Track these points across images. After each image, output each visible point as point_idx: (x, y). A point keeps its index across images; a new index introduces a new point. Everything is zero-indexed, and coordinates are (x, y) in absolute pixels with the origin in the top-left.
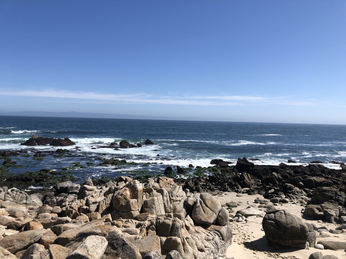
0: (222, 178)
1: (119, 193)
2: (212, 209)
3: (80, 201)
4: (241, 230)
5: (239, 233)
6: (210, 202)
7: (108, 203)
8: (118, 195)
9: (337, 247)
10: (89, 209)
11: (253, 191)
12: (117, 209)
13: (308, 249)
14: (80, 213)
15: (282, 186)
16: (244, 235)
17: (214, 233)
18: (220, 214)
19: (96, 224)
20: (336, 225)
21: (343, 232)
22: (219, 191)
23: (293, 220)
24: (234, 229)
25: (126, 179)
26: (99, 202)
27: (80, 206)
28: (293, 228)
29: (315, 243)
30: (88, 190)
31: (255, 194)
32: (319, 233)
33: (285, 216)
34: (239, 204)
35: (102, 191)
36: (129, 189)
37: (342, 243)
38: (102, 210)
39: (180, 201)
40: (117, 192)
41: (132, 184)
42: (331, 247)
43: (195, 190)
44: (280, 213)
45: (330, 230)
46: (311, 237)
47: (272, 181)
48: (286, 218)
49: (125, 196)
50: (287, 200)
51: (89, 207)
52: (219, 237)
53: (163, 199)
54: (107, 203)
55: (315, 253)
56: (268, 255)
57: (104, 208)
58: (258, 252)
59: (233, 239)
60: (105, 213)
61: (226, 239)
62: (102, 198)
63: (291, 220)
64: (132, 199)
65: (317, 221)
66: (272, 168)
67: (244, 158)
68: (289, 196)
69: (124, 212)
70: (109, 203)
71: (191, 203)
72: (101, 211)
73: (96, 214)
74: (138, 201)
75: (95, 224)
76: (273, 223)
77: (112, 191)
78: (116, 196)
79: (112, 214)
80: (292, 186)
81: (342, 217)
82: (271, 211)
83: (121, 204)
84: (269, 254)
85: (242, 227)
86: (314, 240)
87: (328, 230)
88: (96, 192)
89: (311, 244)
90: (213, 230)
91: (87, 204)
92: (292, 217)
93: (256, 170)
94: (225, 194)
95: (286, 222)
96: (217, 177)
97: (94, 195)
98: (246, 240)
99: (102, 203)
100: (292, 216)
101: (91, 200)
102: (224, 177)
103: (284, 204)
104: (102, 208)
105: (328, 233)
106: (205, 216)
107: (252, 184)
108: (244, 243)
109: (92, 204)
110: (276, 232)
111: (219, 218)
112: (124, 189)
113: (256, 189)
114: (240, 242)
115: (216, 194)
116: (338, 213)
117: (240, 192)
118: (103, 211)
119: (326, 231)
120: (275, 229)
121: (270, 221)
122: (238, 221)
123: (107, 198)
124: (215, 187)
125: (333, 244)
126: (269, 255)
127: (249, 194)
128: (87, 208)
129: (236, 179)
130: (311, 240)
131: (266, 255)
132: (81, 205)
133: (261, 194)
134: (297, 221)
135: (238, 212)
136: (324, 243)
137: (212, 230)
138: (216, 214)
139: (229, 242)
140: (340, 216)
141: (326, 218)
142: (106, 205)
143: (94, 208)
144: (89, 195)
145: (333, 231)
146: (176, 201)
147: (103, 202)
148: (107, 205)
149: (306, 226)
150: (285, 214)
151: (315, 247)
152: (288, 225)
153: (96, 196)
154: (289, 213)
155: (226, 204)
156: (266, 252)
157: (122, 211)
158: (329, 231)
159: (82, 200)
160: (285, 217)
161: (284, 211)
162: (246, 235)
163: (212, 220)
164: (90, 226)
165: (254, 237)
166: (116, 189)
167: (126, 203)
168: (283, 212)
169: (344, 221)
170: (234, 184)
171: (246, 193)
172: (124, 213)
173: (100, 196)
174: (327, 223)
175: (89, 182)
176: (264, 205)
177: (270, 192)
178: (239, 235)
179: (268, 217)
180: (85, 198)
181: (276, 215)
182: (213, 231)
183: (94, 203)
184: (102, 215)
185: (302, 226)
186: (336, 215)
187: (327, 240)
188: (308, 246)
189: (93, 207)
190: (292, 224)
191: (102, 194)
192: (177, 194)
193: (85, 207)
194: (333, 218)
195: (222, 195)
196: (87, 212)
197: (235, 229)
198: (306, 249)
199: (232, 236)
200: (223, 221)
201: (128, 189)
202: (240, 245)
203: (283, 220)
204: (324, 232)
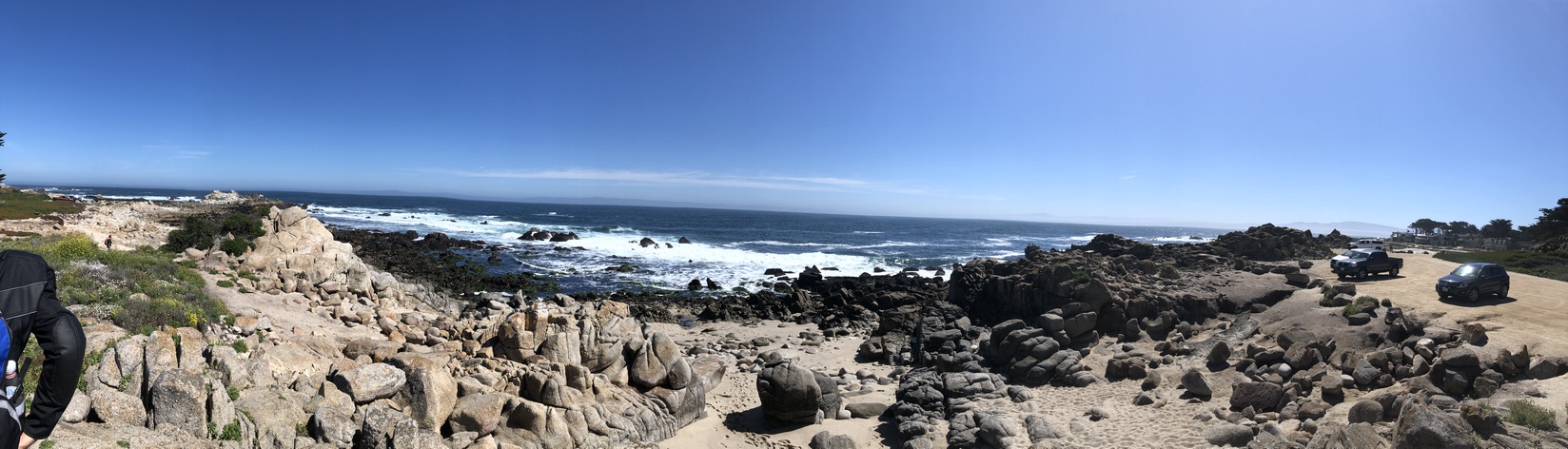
2: (663, 360)
7: (495, 331)
9: (870, 413)
11: (804, 318)
13: (819, 423)
16: (743, 397)
18: (673, 367)
20: (891, 367)
21: (892, 380)
22: (756, 318)
23: (799, 377)
29: (837, 409)
31: (806, 322)
33: (788, 372)
36: (526, 315)
37: (881, 403)
38: (486, 339)
39: (614, 343)
41: (532, 309)
42: (862, 412)
43: (718, 317)
44: (783, 366)
45: (880, 378)
46: (828, 402)
48: (788, 376)
53: (581, 338)
55: (820, 433)
58: (738, 433)
63: (794, 379)
65: (869, 364)
68: (853, 324)
70: (497, 331)
71: (633, 347)
76: (767, 384)
80: (865, 307)
81: (902, 354)
83: (506, 336)
86: (834, 406)
87: (876, 379)
89: (830, 412)
93: (822, 284)
94: (761, 324)
103: (842, 338)
104: (486, 336)
105: (873, 384)
106: (648, 372)
107: (808, 308)
108: (729, 414)
113: (810, 314)
115: (748, 324)
116: (900, 349)
117: (785, 320)
118: (486, 342)
119: (873, 381)
121: (770, 382)
124: (753, 312)
125: (869, 406)
127: (799, 323)
129: (785, 300)
130: (829, 408)
133: (815, 323)
136: (855, 406)
137: (651, 395)
138: (666, 367)
141: (883, 358)
142: (493, 333)
143: (478, 335)
146: (607, 342)
149: (817, 387)
150: (789, 368)
151: (834, 417)
152: (791, 386)
154: (795, 367)
155: (752, 341)
156: (749, 434)
157: (508, 346)
158: (877, 381)
161: (789, 363)
163: (655, 380)
168: (787, 365)
169: (903, 361)
170: (781, 308)
171: (794, 321)
172: (510, 350)
174: (880, 366)
177: (828, 318)
178: (735, 399)
179: (763, 374)
181: (775, 369)
182: (652, 397)
186: (897, 352)
187: (864, 400)
188: (820, 417)
192: (610, 332)
194: (891, 358)
198: (816, 424)
204: (869, 383)
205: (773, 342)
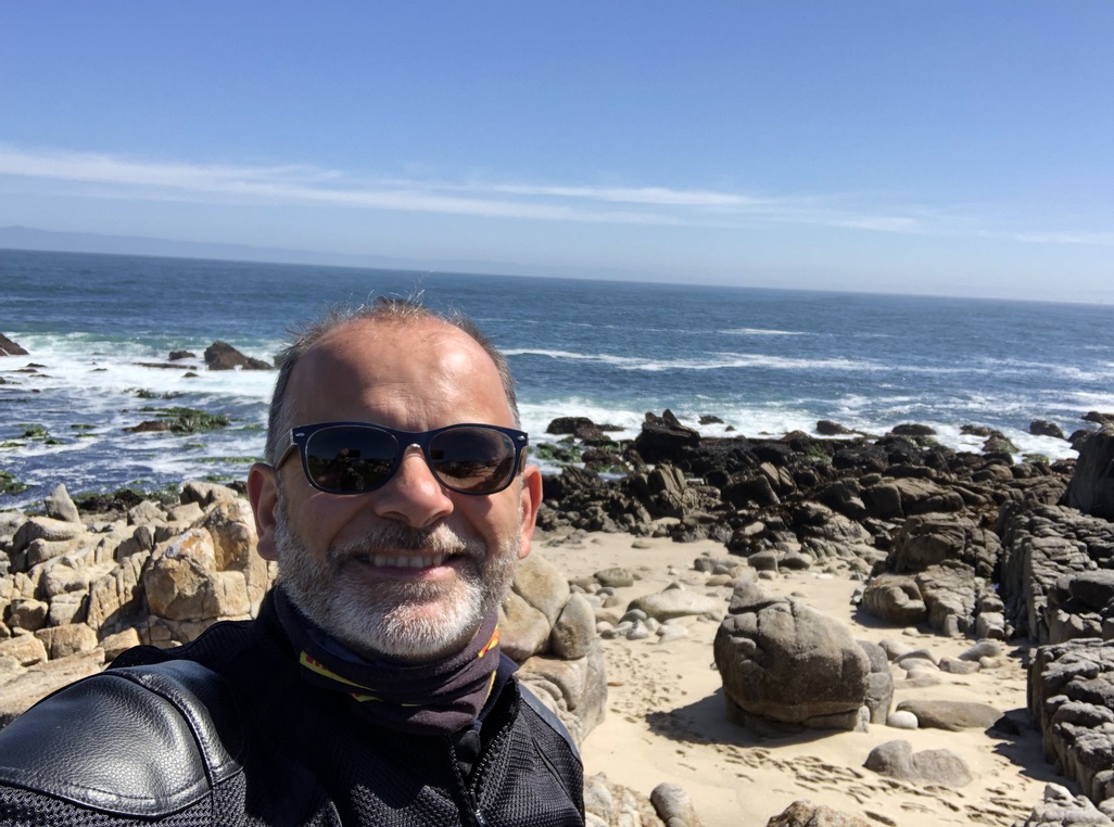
0: (584, 484)
1: (171, 549)
2: (536, 601)
3: (14, 580)
4: (642, 669)
5: (632, 681)
6: (528, 577)
7: (126, 589)
8: (165, 558)
9: (960, 722)
10: (49, 611)
11: (690, 528)
12: (163, 612)
13: (865, 730)
14: (11, 628)
15: (789, 510)
16: (651, 686)
17: (538, 685)
18: (563, 619)
19: (66, 674)
20: (963, 642)
21: (983, 666)
22: (572, 530)
23: (821, 633)
24: (618, 666)
25: (210, 494)
26: (91, 585)
27: (14, 602)
28: (817, 660)
29: (889, 708)
30: (49, 539)
31: (697, 539)
32: (905, 672)
33: (795, 621)
34: (640, 574)
35: (107, 540)
36: (211, 533)
37: (978, 706)
38: (102, 613)
40: (162, 547)
41: (225, 517)
42: (942, 719)
44: (778, 609)
45: (942, 661)
46: (877, 690)
47: (756, 492)
48: (796, 629)
49: (193, 560)
50: (806, 558)
51: (49, 603)
52: (556, 699)
54: (122, 588)
55: (886, 744)
56: (729, 755)
57: (111, 607)
58: (696, 746)
59: (608, 705)
60: (113, 626)
61: (580, 706)
62: (106, 568)
63: (811, 635)
64: (225, 569)
65: (901, 631)
66: (763, 450)
67: (668, 414)
68: (814, 546)
69: (189, 621)
70: (130, 587)
72: (97, 619)
73: (78, 630)
74: (247, 579)
75: (63, 672)
76: (750, 646)
77: (146, 539)
78: (156, 563)
79: (143, 631)
80: (826, 509)
81: (983, 615)
82: (746, 602)
83: (176, 591)
84: (732, 752)
85: (646, 656)
86: (887, 699)
87: (934, 662)
88: (82, 542)
89: (876, 712)
90: (534, 676)
91: (43, 593)
92: (818, 626)
93: (706, 454)
94: (594, 541)
95: (797, 641)
96: (568, 481)
97: (72, 558)
98: (654, 704)
99: (100, 588)
100: (817, 621)
101: (59, 576)
102: (594, 480)
103: (794, 574)
104: (101, 607)
105: (935, 672)
106: (510, 629)
107: (690, 506)
108: (647, 716)
109: (61, 593)
110: (761, 676)
111: (559, 634)
112: (190, 533)
113: (702, 520)
114: (633, 711)
115: (562, 542)
116: (971, 605)
117: (645, 534)
118: (107, 620)
119: (930, 666)
120: (756, 666)
121: (741, 640)
122: (630, 636)
123: (122, 567)
124: (560, 517)
125: (949, 710)
126: (732, 755)
127: (678, 539)
128: (40, 609)
129: (633, 487)
130: (878, 700)
131: (722, 756)
132: (18, 595)
133: (716, 539)
134: (834, 636)
135: (634, 605)
136: (919, 709)
137: (531, 675)
138: (547, 617)
139: (592, 714)
140: (975, 613)
141: (930, 620)
142: (118, 594)
143: (69, 609)
144: (51, 557)
145: (951, 664)
147: (107, 585)
148: (122, 595)
149: (862, 653)
150: (794, 614)
151: (888, 723)
152: (800, 650)
153: (82, 562)
154: (807, 612)
155: (595, 576)
156: (721, 747)
157: (182, 617)
158: (939, 666)
159: (21, 577)
160: (793, 624)
161: (792, 604)
162: (658, 688)
163: (532, 642)
164: (42, 683)
165: (684, 693)
166: (162, 535)
167: (199, 587)
168: (787, 607)
169: (988, 631)
170: (625, 503)
171: (667, 535)
172: (192, 625)
173: (95, 560)
174: (932, 636)
175: (58, 504)
176: (726, 578)
177: (749, 530)
178: (633, 688)
179: (736, 626)
180: (37, 569)
181: (761, 617)
182: (536, 679)
183: (69, 589)
184: (102, 633)
185: (850, 653)
186: (965, 611)
187: (929, 699)
188: (864, 719)
189: (65, 606)
190: (815, 647)
191: (108, 550)
193: (33, 604)
194: (952, 622)
195: (580, 542)
196: (41, 622)
197: (621, 664)
198: (860, 730)
199: (603, 695)
200: (573, 643)
201: (208, 535)
202: (633, 722)
203: (785, 637)
204: (922, 669)
205: (637, 578)
